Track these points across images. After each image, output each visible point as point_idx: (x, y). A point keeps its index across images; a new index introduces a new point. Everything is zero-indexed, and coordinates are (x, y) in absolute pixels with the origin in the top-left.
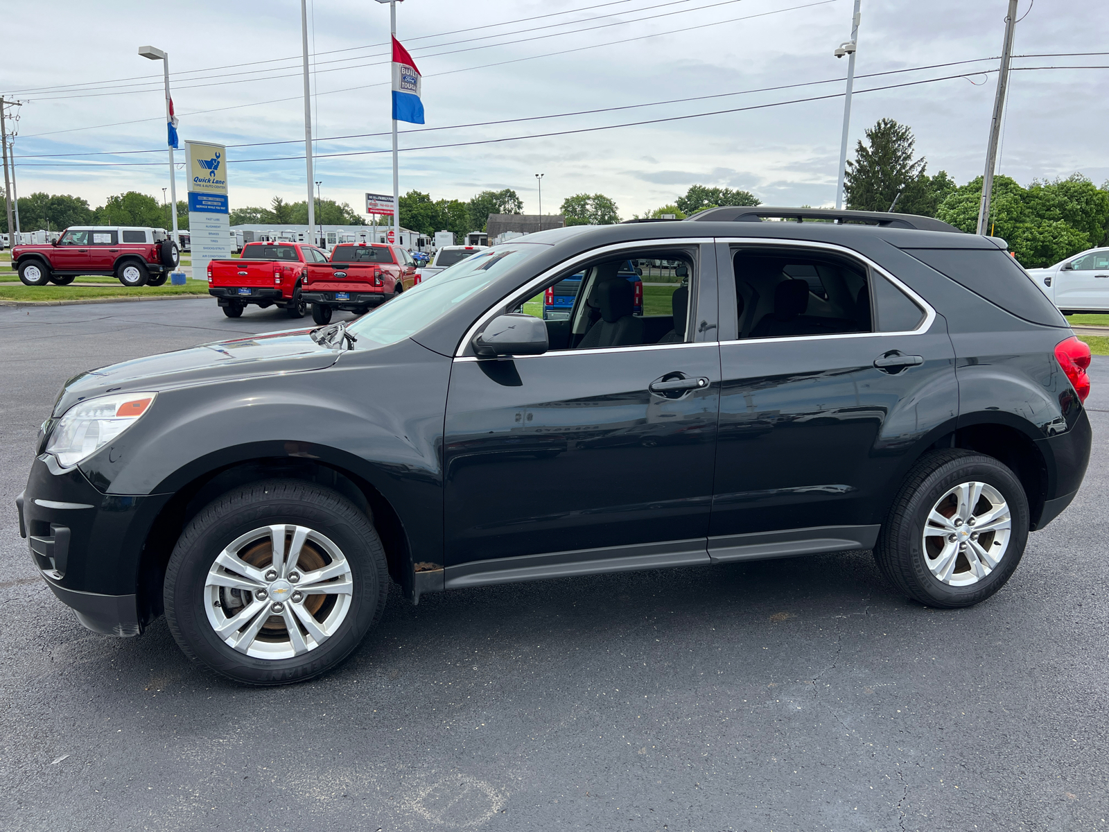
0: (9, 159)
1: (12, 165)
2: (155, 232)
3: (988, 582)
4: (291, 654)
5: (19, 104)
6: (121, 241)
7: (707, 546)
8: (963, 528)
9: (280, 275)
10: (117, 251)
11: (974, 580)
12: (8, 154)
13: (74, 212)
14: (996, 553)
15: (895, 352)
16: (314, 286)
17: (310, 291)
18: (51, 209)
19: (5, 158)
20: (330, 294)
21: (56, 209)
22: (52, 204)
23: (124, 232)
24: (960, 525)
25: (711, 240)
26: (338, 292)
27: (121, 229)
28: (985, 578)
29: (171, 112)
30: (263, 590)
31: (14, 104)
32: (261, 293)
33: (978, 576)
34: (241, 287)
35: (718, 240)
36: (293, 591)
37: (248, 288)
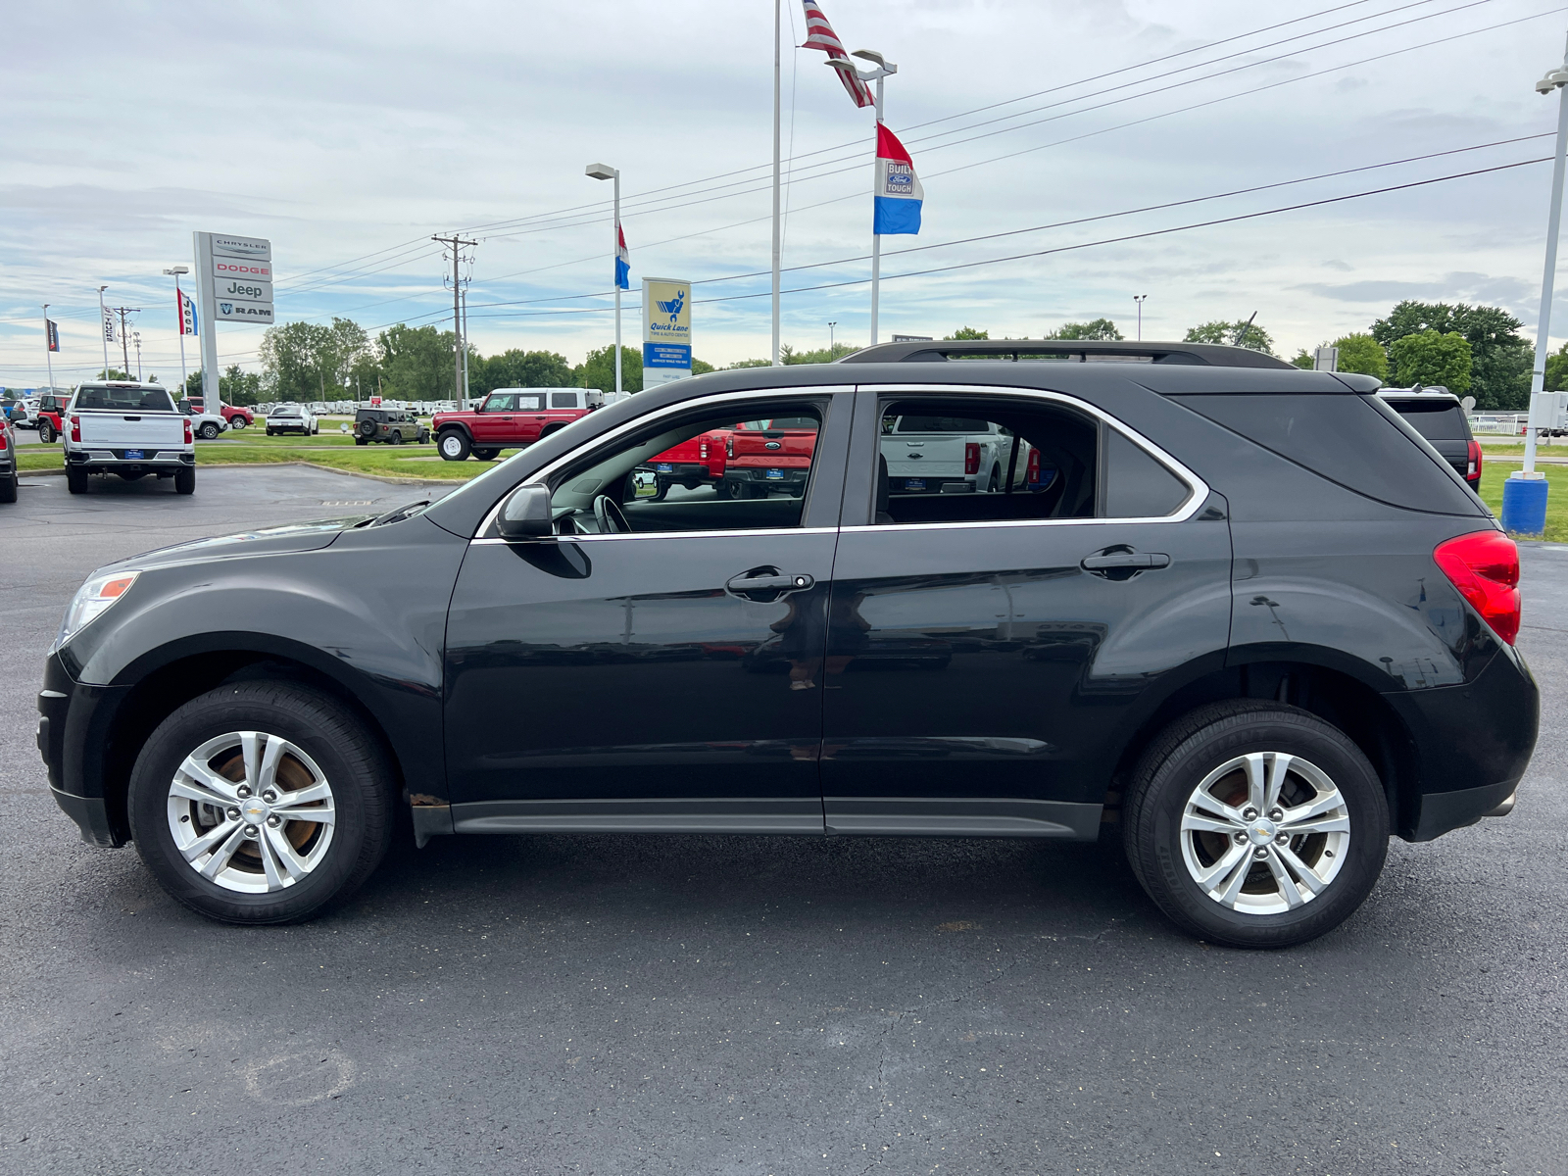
0: (461, 310)
1: (464, 317)
2: (588, 394)
3: (1308, 913)
4: (264, 889)
5: (475, 244)
6: (549, 406)
7: (824, 810)
8: (1261, 822)
9: (707, 447)
10: (544, 418)
11: (1284, 907)
12: (461, 304)
13: (551, 373)
14: (1327, 869)
15: (1122, 548)
16: (740, 461)
17: (735, 468)
18: (525, 368)
19: (456, 308)
20: (759, 470)
21: (531, 368)
22: (527, 362)
23: (553, 394)
24: (1252, 819)
25: (852, 388)
26: (770, 468)
27: (550, 391)
28: (1303, 907)
29: (622, 242)
30: (236, 809)
31: (469, 243)
32: (683, 470)
33: (1289, 902)
34: (660, 463)
35: (861, 388)
36: (269, 813)
37: (669, 463)
